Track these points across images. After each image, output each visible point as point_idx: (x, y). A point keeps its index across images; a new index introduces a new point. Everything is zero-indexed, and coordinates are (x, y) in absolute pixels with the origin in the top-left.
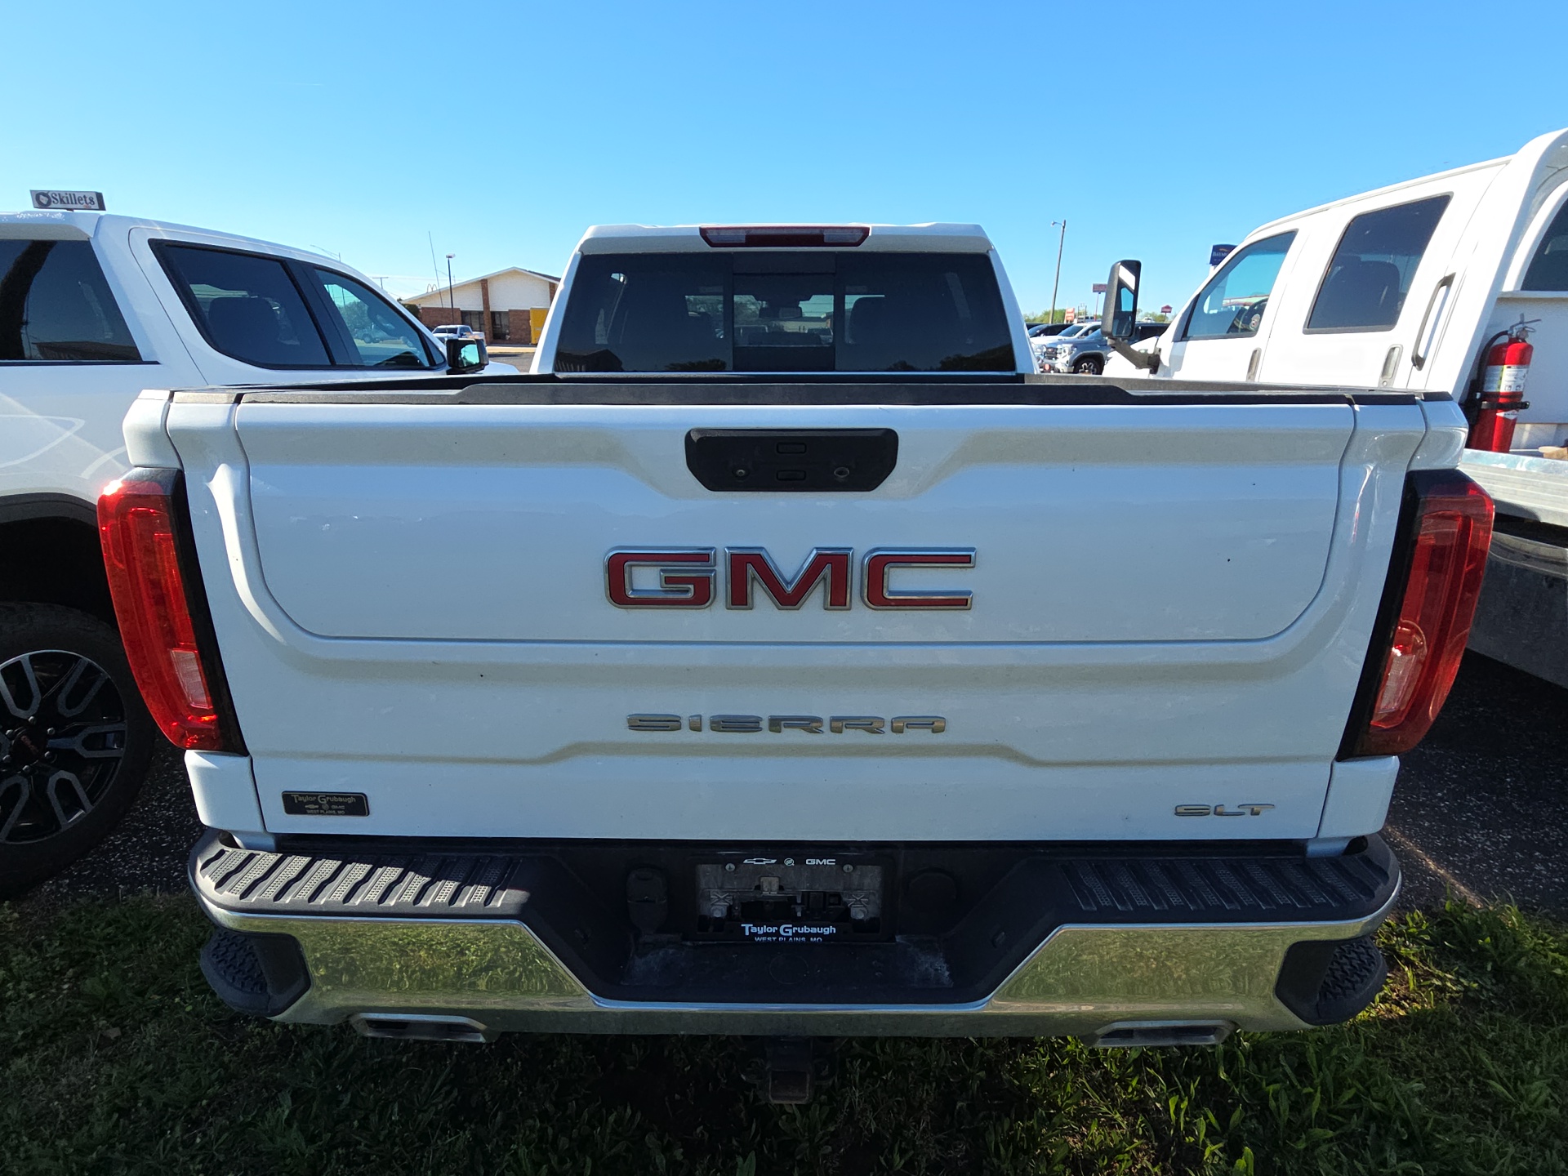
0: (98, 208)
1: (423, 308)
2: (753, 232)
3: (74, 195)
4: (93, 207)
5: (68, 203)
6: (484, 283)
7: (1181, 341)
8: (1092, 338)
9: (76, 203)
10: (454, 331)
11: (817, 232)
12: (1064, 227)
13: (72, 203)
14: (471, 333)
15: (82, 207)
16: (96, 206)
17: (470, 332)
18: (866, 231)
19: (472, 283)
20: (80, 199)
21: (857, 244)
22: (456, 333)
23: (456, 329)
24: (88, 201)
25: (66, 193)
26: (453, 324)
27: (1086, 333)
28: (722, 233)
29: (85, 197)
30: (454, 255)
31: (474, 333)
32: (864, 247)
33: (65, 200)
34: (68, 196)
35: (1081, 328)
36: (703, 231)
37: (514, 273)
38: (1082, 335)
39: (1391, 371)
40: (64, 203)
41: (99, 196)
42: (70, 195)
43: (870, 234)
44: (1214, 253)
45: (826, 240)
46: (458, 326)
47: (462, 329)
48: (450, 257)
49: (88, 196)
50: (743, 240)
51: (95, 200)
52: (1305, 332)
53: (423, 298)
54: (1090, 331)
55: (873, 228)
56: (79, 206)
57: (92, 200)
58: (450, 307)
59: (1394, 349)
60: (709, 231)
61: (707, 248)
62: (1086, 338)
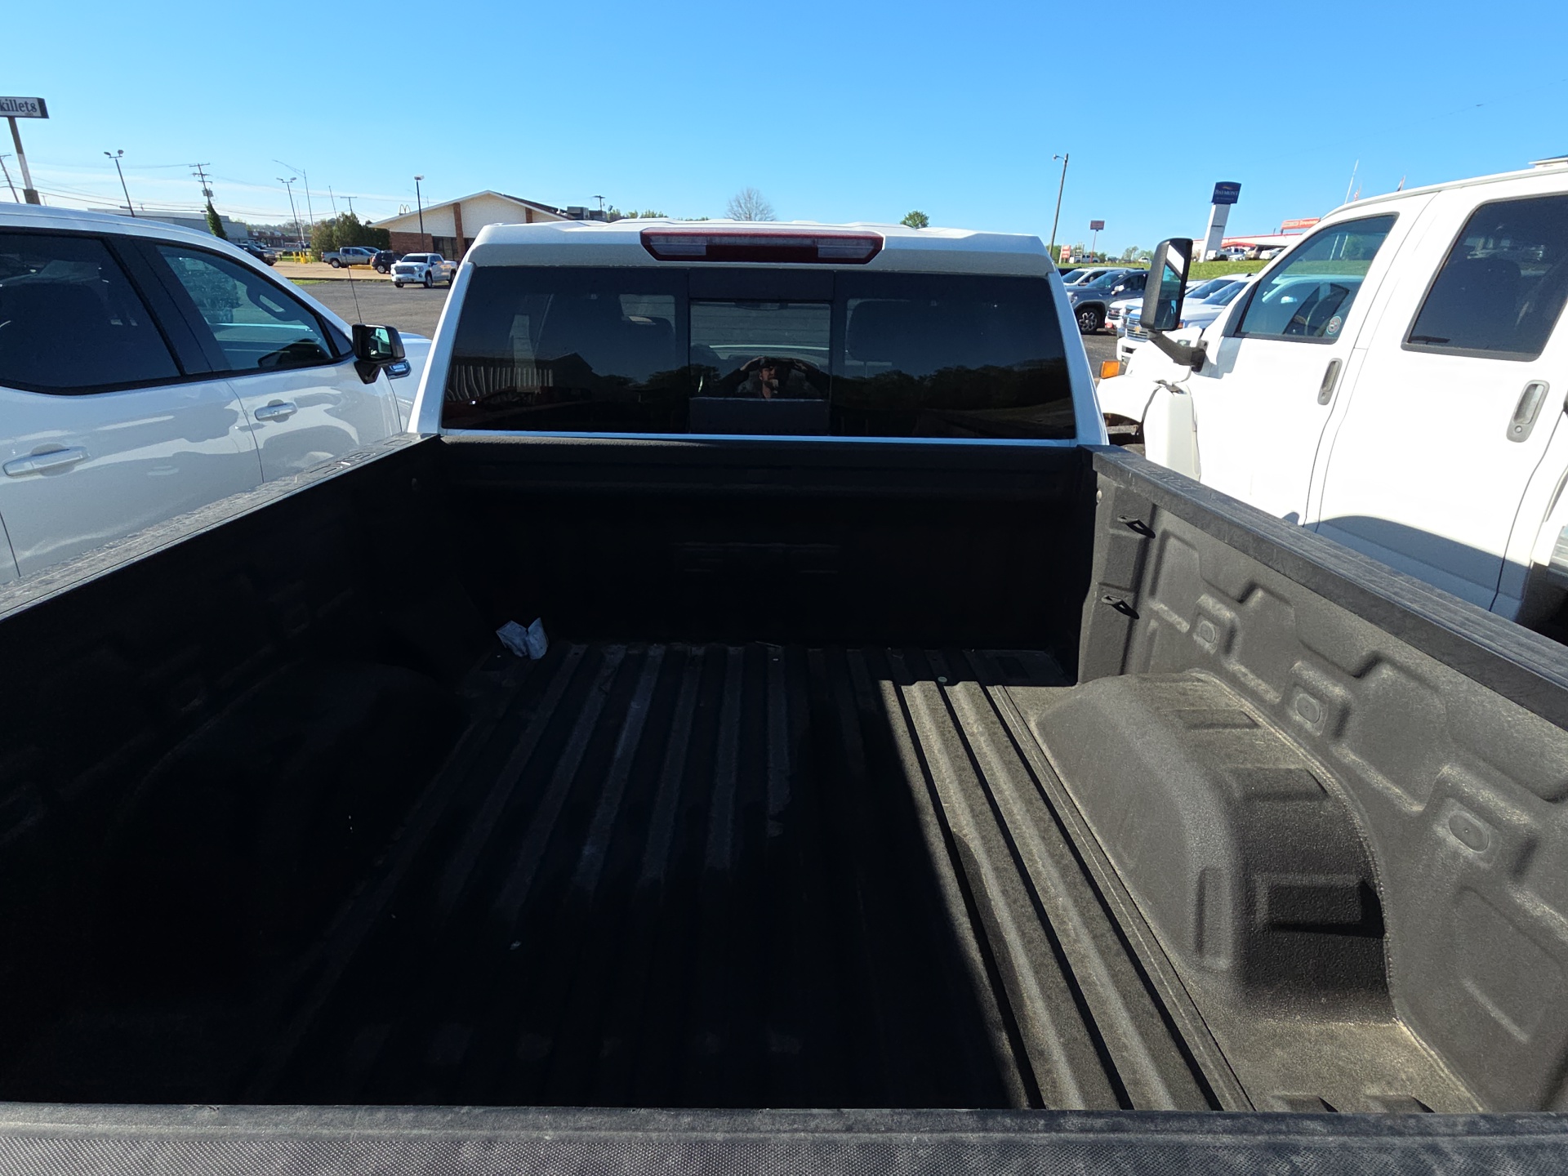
0: (40, 115)
1: (392, 233)
2: (717, 241)
3: (15, 101)
4: (35, 114)
5: (9, 110)
6: (456, 208)
7: (1234, 336)
8: (1094, 285)
9: (17, 110)
10: (424, 260)
11: (808, 242)
12: (1066, 162)
13: (13, 110)
14: (443, 262)
15: (23, 114)
16: (38, 113)
17: (441, 260)
18: (877, 242)
19: (444, 207)
20: (21, 106)
21: (866, 261)
22: (426, 262)
23: (426, 257)
24: (30, 108)
25: (6, 99)
26: (424, 252)
27: (1087, 280)
28: (674, 242)
29: (26, 103)
30: (423, 177)
31: (445, 262)
32: (872, 266)
33: (5, 106)
34: (9, 102)
35: (1082, 274)
36: (646, 238)
37: (488, 197)
38: (1082, 282)
39: (1529, 415)
40: (5, 110)
41: (41, 102)
42: (10, 101)
43: (883, 248)
44: (1217, 191)
45: (821, 254)
46: (428, 254)
47: (433, 258)
48: (418, 179)
49: (29, 102)
50: (704, 252)
51: (37, 107)
52: (1404, 348)
53: (392, 222)
54: (1092, 278)
55: (887, 237)
56: (20, 113)
57: (33, 107)
58: (420, 232)
59: (1536, 386)
60: (653, 238)
61: (651, 261)
62: (1087, 286)
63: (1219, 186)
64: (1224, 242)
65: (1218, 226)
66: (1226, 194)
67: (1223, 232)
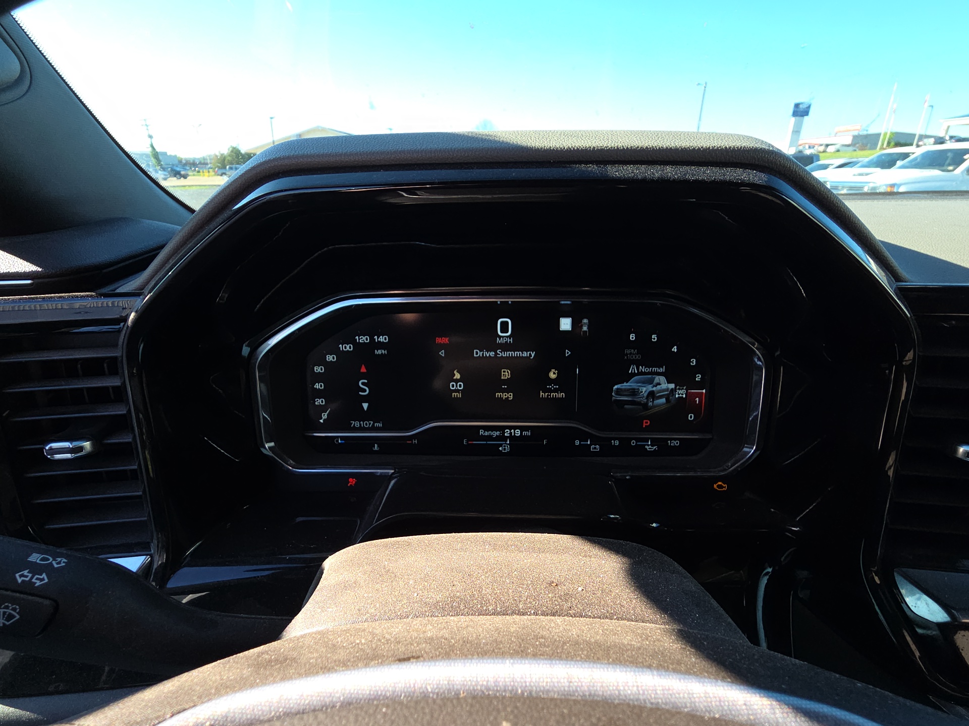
44: (795, 108)
63: (797, 106)
64: (800, 142)
65: (797, 132)
66: (801, 111)
67: (799, 135)
